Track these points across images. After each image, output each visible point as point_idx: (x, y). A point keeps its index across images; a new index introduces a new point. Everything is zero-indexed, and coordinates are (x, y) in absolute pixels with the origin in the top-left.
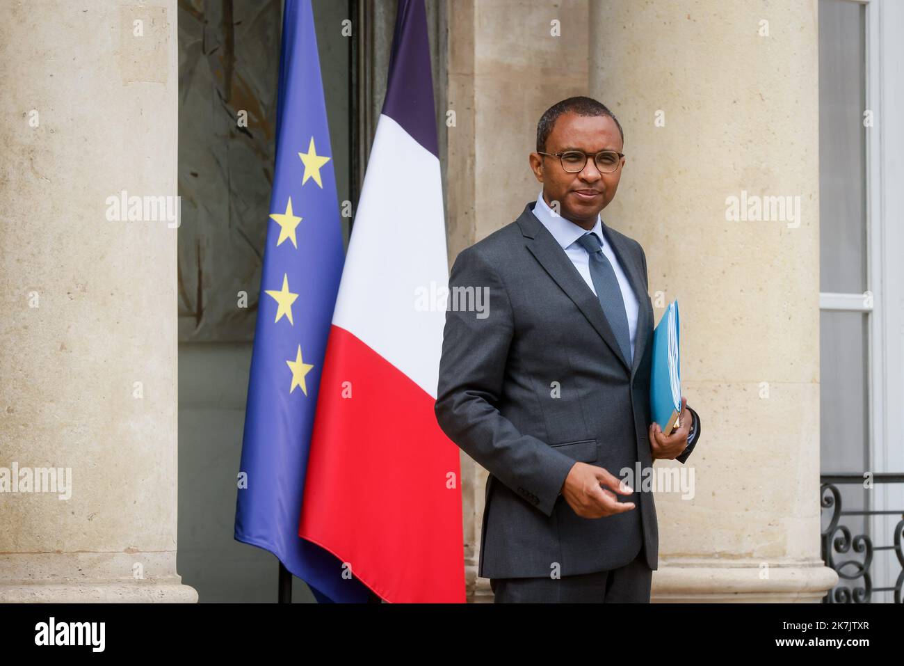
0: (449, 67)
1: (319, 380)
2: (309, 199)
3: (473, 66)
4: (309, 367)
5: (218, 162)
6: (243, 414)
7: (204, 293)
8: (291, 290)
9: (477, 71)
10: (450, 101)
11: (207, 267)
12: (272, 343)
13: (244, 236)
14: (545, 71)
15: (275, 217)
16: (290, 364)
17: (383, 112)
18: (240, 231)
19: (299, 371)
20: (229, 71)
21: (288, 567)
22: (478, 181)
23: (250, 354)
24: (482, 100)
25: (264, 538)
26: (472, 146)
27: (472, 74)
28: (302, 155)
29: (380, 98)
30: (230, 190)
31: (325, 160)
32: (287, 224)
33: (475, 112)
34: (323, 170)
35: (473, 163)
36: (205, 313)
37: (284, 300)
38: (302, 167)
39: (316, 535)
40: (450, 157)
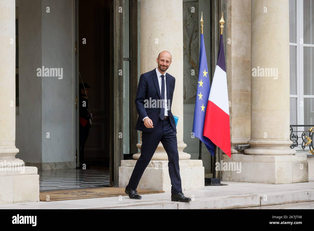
0: (227, 57)
1: (206, 109)
2: (204, 79)
3: (231, 57)
4: (204, 107)
5: (188, 73)
6: (193, 115)
7: (186, 95)
8: (201, 94)
9: (232, 58)
10: (227, 63)
11: (186, 90)
12: (198, 103)
13: (193, 85)
14: (243, 58)
15: (199, 82)
16: (201, 107)
17: (217, 65)
18: (192, 84)
19: (203, 108)
20: (190, 58)
21: (201, 140)
22: (232, 76)
23: (194, 105)
24: (233, 63)
25: (197, 136)
26: (231, 70)
27: (231, 58)
28: (203, 72)
29: (216, 62)
30: (190, 78)
31: (207, 73)
32: (201, 83)
33: (231, 65)
34: (207, 74)
35: (231, 73)
36: (186, 98)
37: (200, 96)
38: (203, 74)
39: (206, 135)
40: (227, 72)
